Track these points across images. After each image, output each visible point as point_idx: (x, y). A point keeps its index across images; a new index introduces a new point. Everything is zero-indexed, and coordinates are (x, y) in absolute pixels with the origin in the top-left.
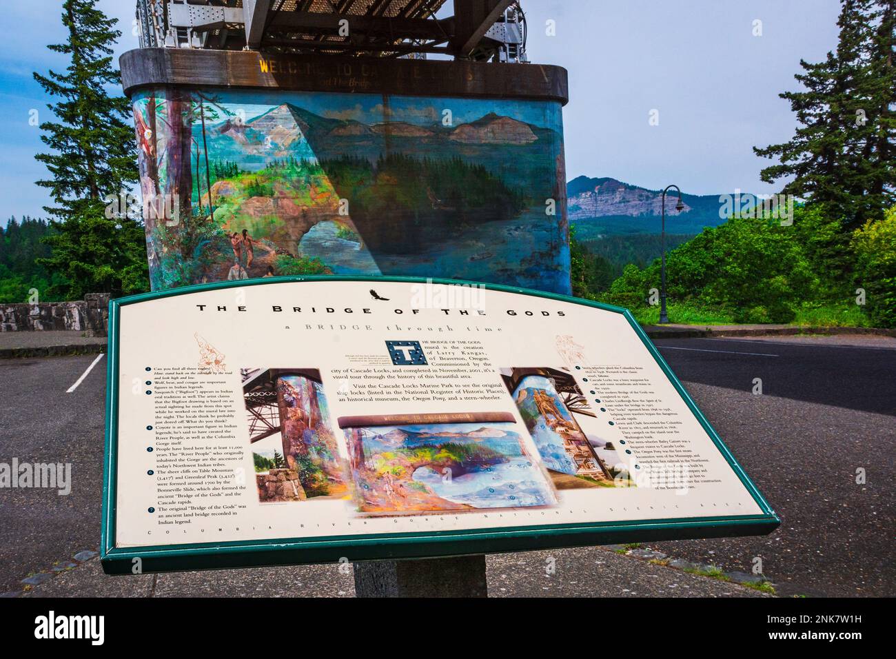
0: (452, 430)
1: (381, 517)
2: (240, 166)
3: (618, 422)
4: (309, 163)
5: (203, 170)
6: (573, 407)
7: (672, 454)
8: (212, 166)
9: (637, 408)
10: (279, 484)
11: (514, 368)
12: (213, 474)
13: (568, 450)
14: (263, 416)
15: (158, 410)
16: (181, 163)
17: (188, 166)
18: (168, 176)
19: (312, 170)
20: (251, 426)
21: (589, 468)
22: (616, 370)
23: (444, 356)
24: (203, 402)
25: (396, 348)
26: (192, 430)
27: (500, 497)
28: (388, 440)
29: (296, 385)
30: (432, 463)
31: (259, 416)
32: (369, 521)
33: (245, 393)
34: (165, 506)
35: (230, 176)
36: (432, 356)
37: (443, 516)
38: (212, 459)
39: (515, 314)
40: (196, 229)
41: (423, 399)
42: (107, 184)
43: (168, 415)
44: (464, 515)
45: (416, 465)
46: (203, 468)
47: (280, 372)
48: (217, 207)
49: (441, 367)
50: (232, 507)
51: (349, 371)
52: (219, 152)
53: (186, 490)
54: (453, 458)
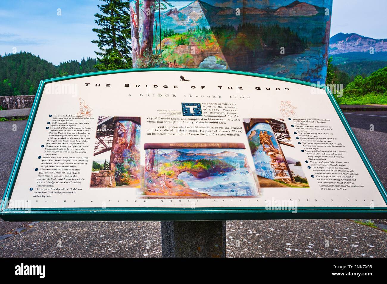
0: (207, 152)
1: (155, 198)
2: (175, 31)
3: (307, 150)
4: (206, 29)
5: (158, 33)
6: (282, 141)
7: (336, 169)
8: (162, 31)
9: (321, 142)
10: (103, 178)
11: (251, 119)
12: (68, 171)
13: (272, 165)
14: (104, 142)
15: (49, 137)
16: (149, 30)
17: (152, 31)
18: (143, 36)
19: (207, 32)
20: (96, 147)
21: (283, 176)
22: (313, 121)
23: (212, 112)
24: (74, 133)
25: (187, 107)
26: (64, 148)
27: (226, 190)
28: (169, 157)
29: (127, 126)
30: (191, 170)
31: (101, 142)
32: (147, 200)
33: (97, 129)
34: (39, 188)
35: (170, 36)
36: (205, 111)
37: (190, 200)
38: (71, 164)
39: (260, 89)
40: (154, 60)
41: (195, 135)
42: (120, 42)
43: (54, 140)
44: (202, 199)
45: (181, 171)
46: (64, 168)
47: (120, 119)
48: (163, 50)
49: (209, 118)
50: (75, 189)
51: (157, 118)
52: (166, 25)
53: (52, 179)
54: (204, 167)
